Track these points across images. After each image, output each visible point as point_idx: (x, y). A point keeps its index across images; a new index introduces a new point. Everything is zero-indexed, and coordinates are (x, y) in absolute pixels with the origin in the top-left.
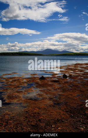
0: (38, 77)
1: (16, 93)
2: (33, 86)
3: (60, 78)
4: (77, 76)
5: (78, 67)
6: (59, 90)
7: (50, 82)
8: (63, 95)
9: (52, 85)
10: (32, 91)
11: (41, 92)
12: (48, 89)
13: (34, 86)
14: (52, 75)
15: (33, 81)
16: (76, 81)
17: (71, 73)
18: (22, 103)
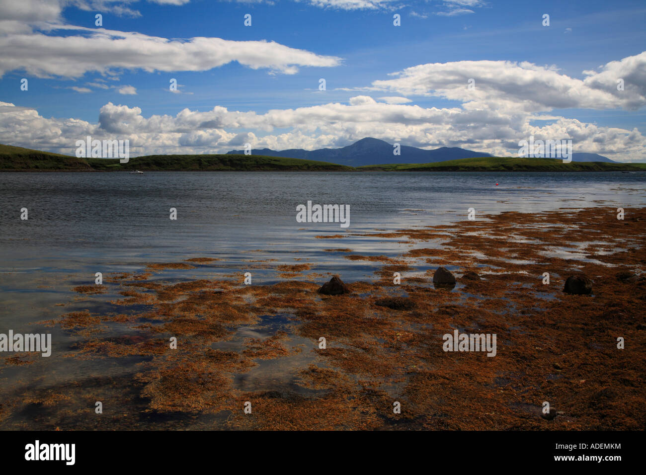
0: (313, 284)
1: (204, 364)
2: (287, 326)
3: (418, 288)
4: (504, 277)
5: (511, 230)
6: (413, 351)
7: (372, 307)
8: (431, 376)
9: (381, 323)
10: (282, 351)
11: (326, 359)
12: (359, 345)
13: (293, 327)
14: (383, 274)
15: (288, 301)
16: (498, 304)
17: (475, 259)
18: (229, 412)
